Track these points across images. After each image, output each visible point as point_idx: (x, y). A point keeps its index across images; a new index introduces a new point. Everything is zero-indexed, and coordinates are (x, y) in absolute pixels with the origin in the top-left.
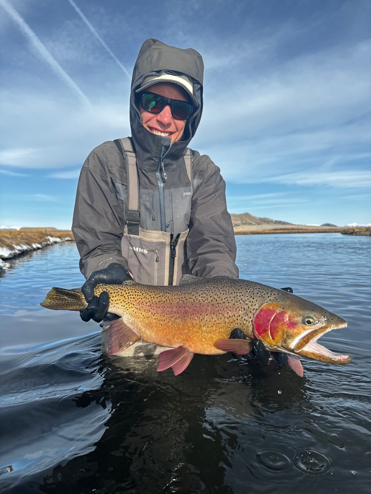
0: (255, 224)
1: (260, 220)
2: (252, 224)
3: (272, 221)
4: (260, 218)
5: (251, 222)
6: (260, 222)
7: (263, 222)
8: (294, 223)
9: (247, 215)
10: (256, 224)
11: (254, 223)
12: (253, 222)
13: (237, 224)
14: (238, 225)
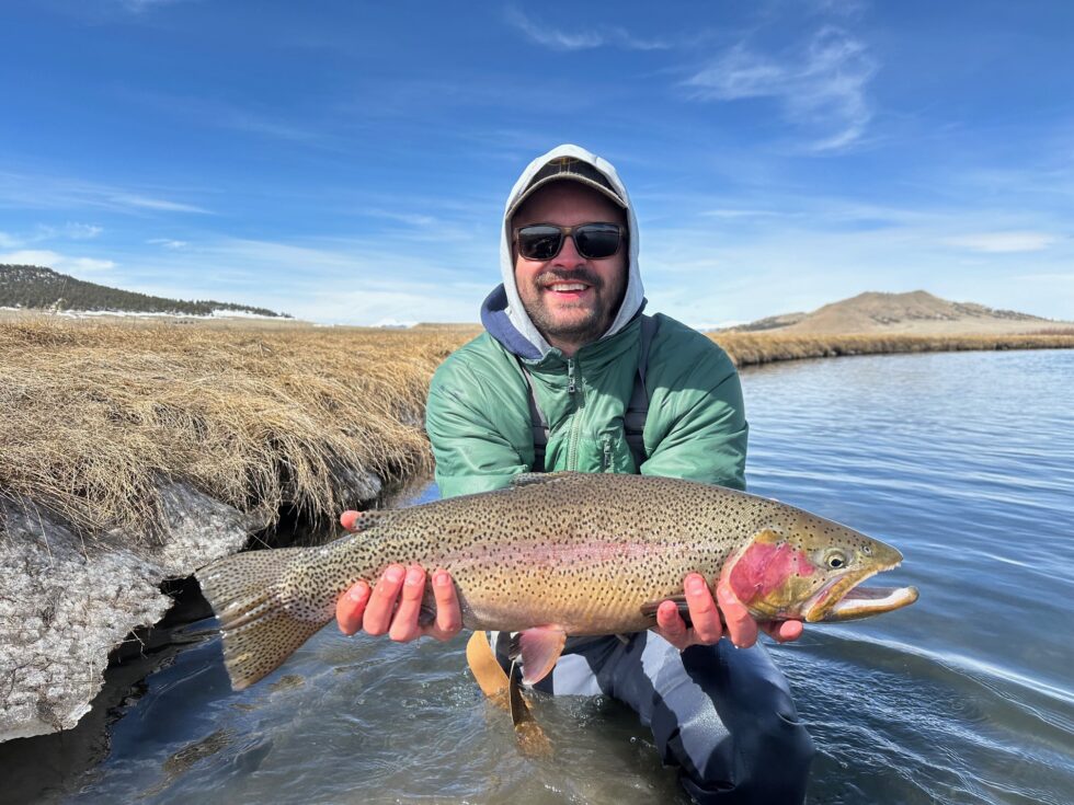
0: (941, 319)
1: (957, 309)
2: (935, 318)
3: (988, 311)
4: (955, 304)
5: (932, 313)
6: (957, 312)
7: (964, 314)
8: (1049, 318)
9: (920, 295)
10: (945, 318)
11: (939, 315)
12: (937, 312)
13: (894, 318)
14: (897, 321)
